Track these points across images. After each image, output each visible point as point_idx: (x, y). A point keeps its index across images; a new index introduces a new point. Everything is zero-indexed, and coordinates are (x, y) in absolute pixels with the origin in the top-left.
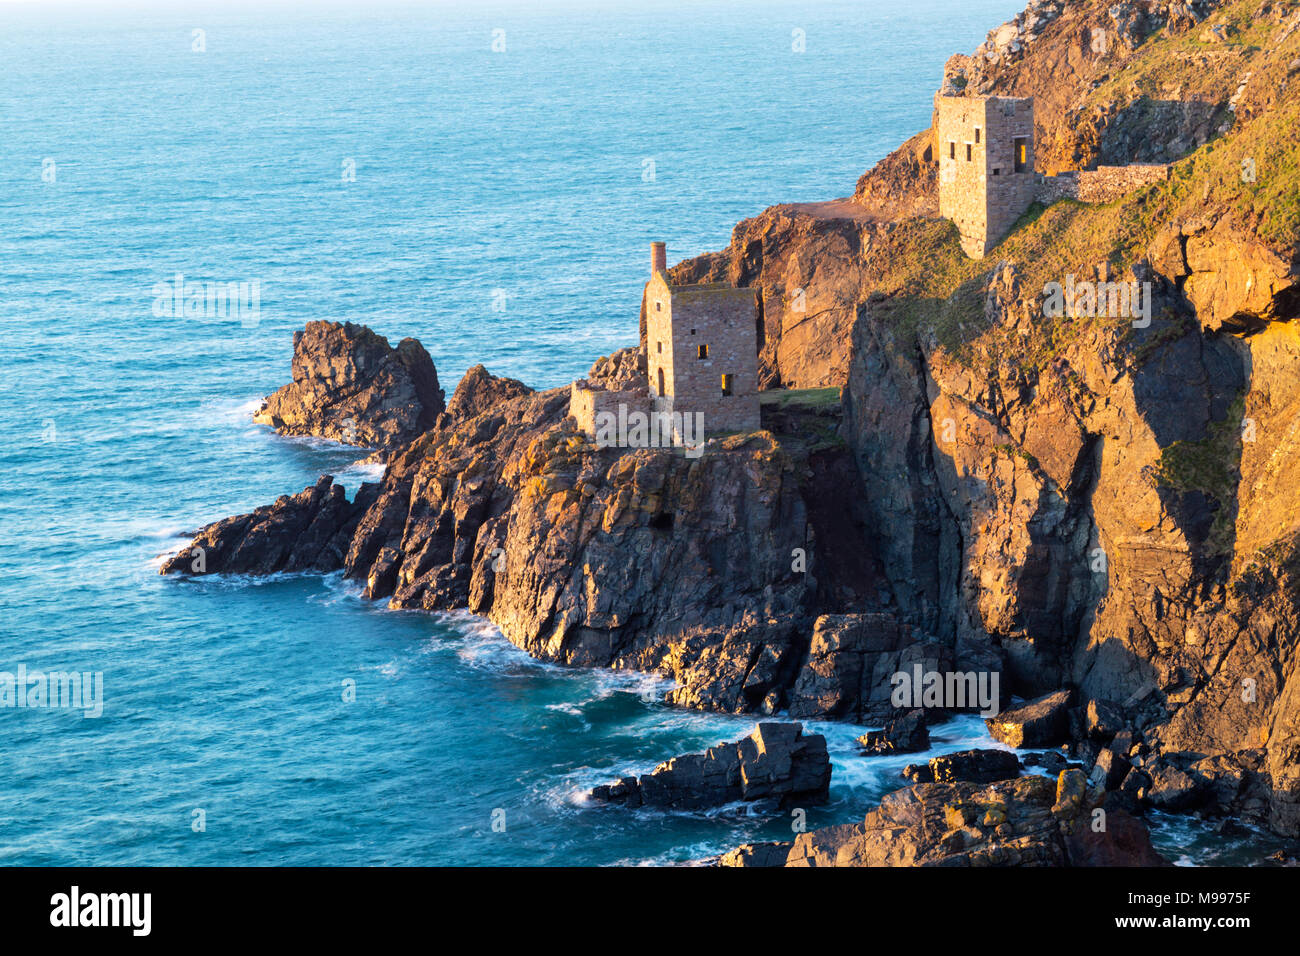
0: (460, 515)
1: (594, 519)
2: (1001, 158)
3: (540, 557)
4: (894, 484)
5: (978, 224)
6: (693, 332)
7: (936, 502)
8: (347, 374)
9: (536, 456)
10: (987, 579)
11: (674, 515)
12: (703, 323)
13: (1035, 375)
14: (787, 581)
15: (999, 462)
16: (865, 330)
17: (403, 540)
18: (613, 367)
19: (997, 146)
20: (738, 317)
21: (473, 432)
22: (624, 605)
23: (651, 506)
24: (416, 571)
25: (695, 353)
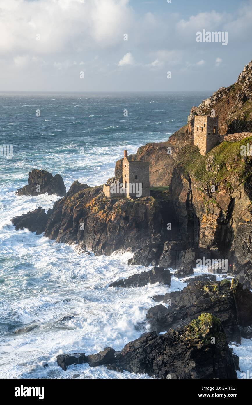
0: (75, 216)
1: (110, 217)
2: (210, 131)
3: (96, 227)
4: (183, 210)
5: (204, 147)
6: (134, 172)
7: (193, 214)
8: (42, 183)
9: (95, 202)
10: (206, 233)
11: (129, 217)
12: (136, 170)
13: (219, 183)
14: (157, 233)
15: (210, 205)
16: (175, 173)
17: (60, 222)
18: (113, 181)
19: (209, 128)
20: (145, 169)
21: (78, 196)
22: (117, 238)
23: (124, 214)
24: (64, 230)
25: (134, 177)
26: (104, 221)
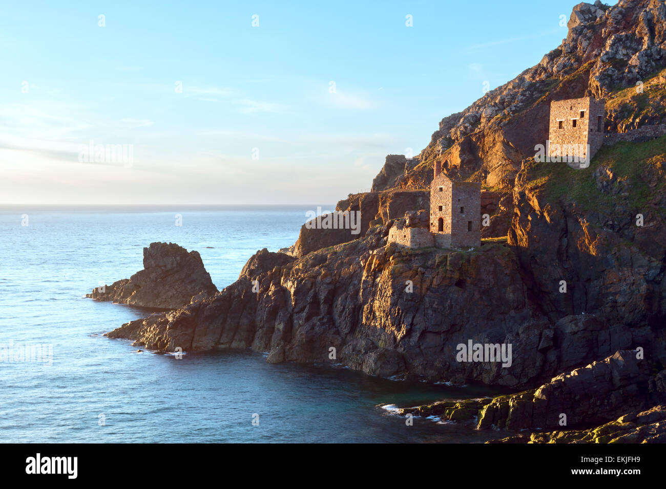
0: (323, 294)
1: (428, 283)
2: (593, 124)
3: (401, 301)
4: (550, 268)
8: (172, 265)
11: (465, 280)
12: (463, 196)
15: (622, 251)
17: (292, 308)
19: (592, 119)
20: (475, 195)
21: (311, 262)
22: (448, 321)
23: (456, 276)
24: (305, 319)
25: (459, 210)
26: (419, 290)
